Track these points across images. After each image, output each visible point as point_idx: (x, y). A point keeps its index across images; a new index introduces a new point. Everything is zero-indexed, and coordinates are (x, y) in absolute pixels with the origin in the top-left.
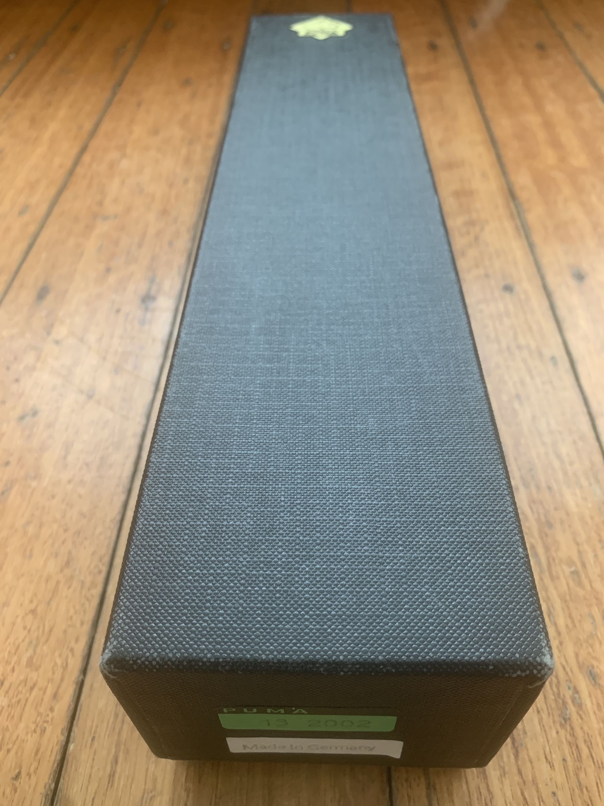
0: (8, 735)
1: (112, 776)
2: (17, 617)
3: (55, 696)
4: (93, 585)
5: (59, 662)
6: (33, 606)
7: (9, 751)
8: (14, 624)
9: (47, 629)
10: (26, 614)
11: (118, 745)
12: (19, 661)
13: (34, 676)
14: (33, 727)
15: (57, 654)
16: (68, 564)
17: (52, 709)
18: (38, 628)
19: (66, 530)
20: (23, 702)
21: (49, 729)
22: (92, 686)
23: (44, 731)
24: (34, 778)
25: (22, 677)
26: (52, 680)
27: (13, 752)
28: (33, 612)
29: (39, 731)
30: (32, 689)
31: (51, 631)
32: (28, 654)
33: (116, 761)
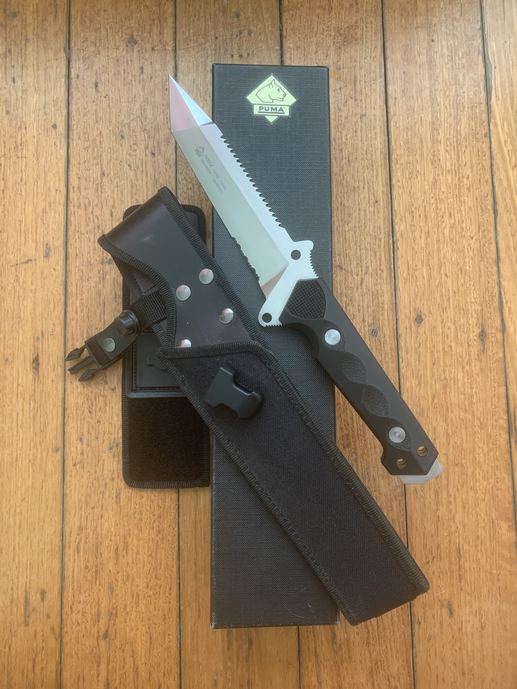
0: (156, 605)
1: (199, 616)
2: (144, 558)
3: (170, 589)
4: (173, 542)
5: (168, 576)
6: (150, 553)
7: (159, 610)
8: (144, 562)
9: (159, 563)
10: (148, 557)
11: (199, 605)
12: (152, 577)
13: (159, 582)
14: (165, 601)
15: (166, 573)
16: (159, 532)
17: (170, 594)
18: (155, 563)
19: (154, 515)
20: (158, 593)
21: (172, 602)
22: (184, 585)
23: (170, 602)
24: (171, 619)
25: (155, 583)
26: (167, 583)
27: (160, 611)
28: (151, 555)
29: (168, 603)
30: (160, 587)
31: (161, 563)
32: (154, 574)
33: (200, 611)
